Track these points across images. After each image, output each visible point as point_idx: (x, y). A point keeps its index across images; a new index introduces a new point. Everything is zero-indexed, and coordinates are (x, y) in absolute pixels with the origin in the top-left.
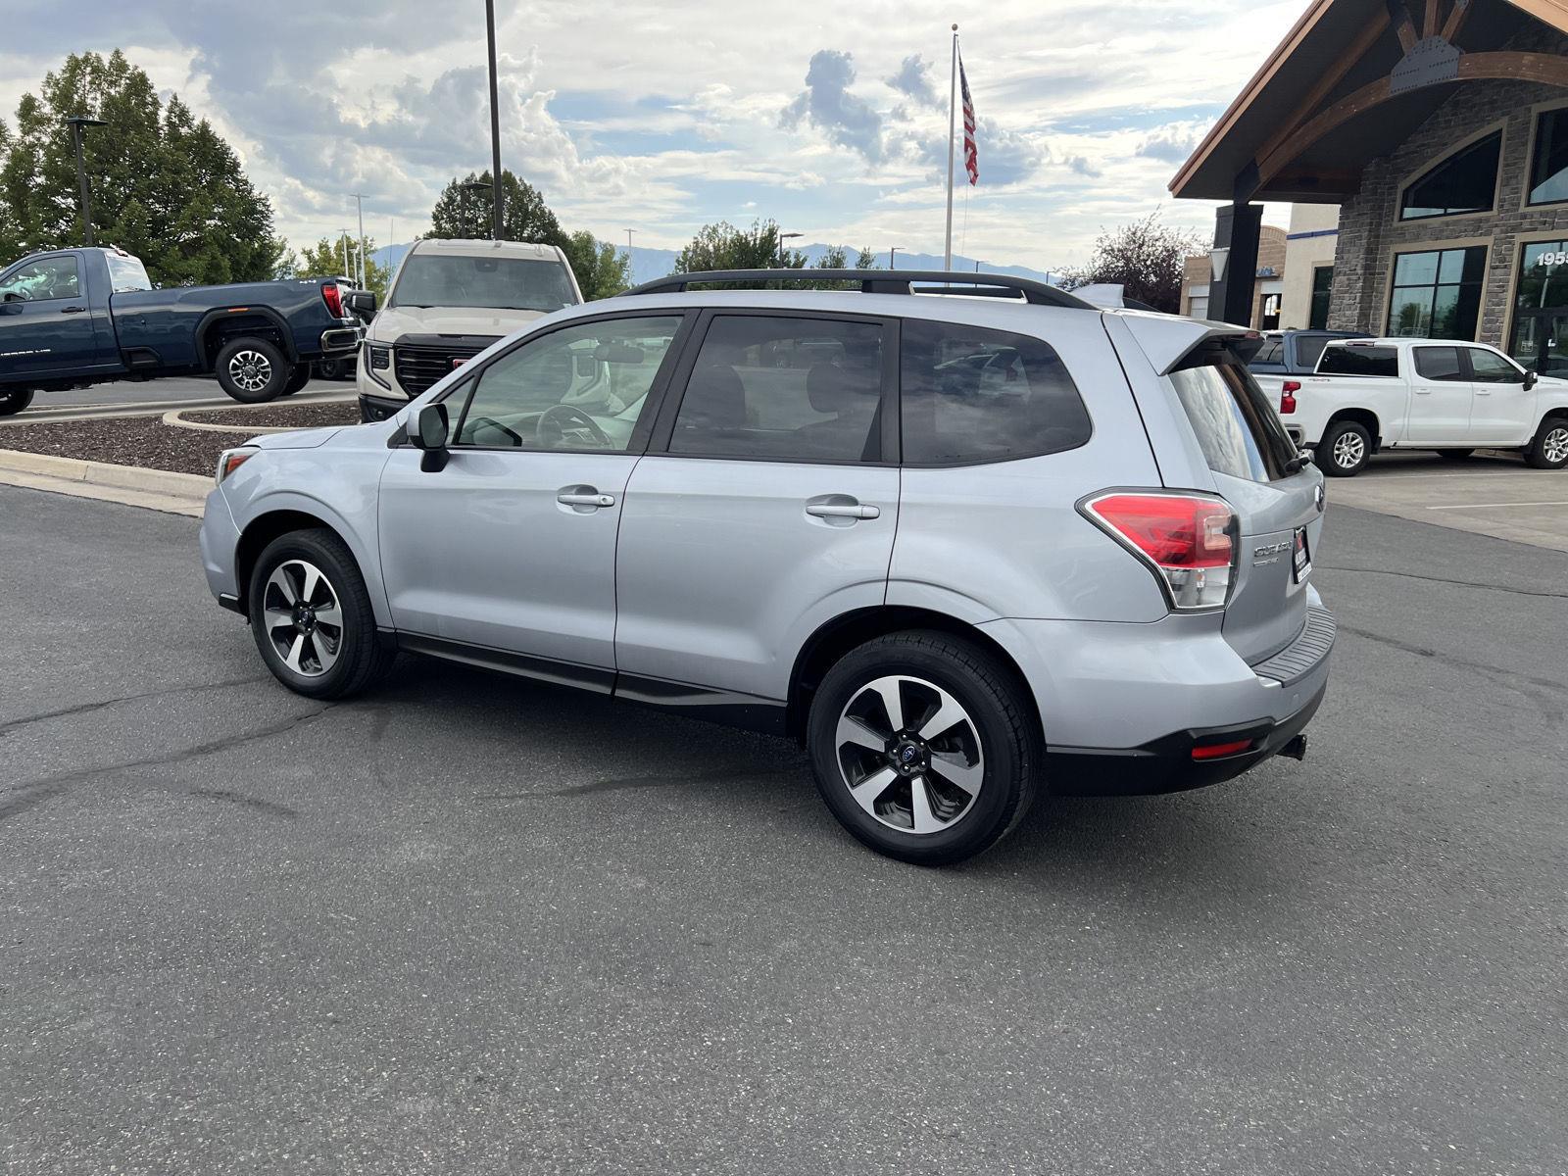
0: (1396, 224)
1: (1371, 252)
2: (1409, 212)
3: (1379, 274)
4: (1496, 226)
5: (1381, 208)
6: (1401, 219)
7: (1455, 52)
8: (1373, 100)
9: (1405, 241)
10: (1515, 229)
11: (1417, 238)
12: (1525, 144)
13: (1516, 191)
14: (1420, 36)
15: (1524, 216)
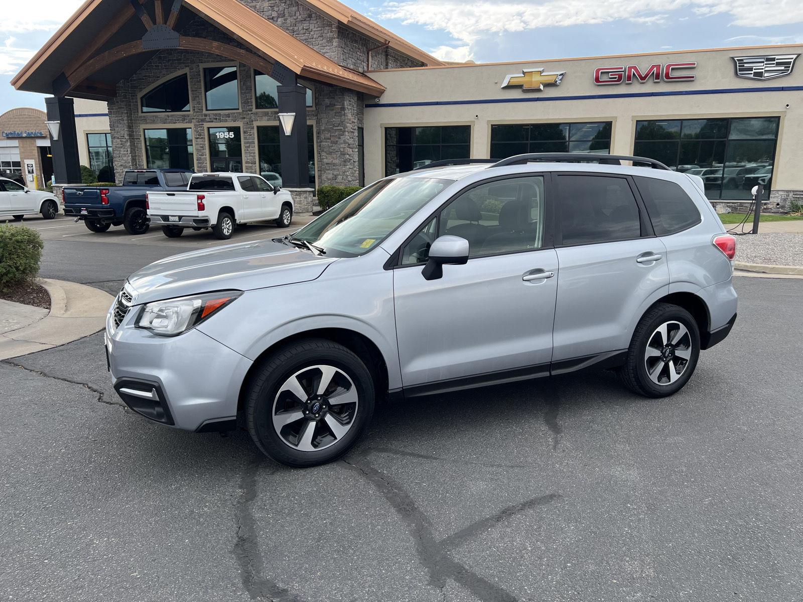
0: (140, 114)
1: (130, 127)
2: (145, 109)
3: (136, 139)
4: (193, 119)
5: (130, 105)
6: (142, 112)
7: (176, 34)
8: (134, 51)
9: (147, 123)
10: (203, 121)
11: (153, 122)
12: (200, 81)
13: (199, 103)
14: (155, 23)
15: (206, 115)
